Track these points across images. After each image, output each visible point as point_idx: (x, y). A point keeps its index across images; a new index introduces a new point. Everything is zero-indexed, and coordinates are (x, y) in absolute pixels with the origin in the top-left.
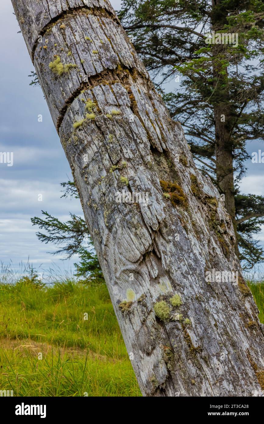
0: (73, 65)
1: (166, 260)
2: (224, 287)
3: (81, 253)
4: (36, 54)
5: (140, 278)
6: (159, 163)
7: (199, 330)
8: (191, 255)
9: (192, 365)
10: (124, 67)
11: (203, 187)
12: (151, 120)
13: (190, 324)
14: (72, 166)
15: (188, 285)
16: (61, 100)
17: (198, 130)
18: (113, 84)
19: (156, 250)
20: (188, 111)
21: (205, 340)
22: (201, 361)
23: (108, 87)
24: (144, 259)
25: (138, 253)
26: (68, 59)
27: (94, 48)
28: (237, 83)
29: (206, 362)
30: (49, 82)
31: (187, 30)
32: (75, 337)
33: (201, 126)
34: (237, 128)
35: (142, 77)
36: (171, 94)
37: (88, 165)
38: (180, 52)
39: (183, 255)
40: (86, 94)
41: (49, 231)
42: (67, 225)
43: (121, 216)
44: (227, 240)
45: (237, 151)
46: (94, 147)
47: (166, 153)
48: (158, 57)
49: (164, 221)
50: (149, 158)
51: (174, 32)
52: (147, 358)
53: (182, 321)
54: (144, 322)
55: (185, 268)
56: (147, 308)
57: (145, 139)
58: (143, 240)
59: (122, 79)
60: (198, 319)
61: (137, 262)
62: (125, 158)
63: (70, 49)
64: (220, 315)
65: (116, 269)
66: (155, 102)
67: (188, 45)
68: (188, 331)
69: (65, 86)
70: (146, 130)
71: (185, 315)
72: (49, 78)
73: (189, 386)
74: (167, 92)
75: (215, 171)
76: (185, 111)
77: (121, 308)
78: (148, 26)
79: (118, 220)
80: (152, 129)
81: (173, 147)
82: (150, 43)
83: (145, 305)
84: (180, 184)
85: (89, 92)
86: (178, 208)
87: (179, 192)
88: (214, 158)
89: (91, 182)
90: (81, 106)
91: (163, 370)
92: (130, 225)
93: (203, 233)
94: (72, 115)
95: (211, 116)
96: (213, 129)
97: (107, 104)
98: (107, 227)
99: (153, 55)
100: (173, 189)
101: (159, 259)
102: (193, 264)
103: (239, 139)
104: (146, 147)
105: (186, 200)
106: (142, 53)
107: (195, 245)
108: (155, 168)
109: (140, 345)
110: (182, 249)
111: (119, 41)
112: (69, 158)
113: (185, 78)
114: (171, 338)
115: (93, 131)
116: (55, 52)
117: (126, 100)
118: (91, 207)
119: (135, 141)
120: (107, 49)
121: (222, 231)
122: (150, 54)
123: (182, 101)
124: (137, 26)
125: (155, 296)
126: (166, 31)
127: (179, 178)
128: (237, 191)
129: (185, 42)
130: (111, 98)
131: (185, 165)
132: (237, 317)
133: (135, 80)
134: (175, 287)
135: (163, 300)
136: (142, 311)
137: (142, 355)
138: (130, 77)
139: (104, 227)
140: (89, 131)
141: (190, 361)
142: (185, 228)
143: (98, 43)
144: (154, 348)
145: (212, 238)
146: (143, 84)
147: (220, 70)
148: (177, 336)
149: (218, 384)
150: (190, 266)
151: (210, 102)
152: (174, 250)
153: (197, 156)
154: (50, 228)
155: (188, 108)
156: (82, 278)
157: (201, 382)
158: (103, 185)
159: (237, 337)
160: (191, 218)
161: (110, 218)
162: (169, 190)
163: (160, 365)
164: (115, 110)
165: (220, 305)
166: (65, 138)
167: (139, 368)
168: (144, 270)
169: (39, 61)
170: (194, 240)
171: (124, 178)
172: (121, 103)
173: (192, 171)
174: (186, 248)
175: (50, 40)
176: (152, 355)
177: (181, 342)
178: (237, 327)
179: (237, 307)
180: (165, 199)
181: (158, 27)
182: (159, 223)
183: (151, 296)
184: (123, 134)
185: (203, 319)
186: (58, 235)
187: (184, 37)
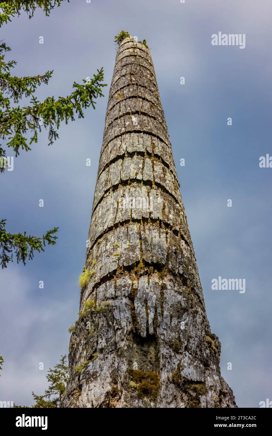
87: (152, 379)
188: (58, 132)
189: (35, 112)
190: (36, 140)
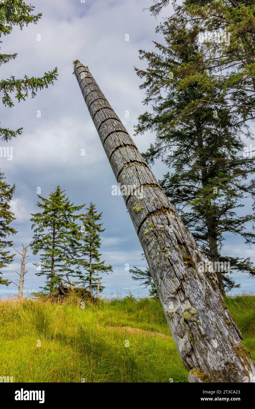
0: (143, 208)
1: (187, 292)
2: (214, 305)
3: (151, 285)
4: (128, 204)
5: (176, 301)
6: (181, 248)
7: (204, 326)
8: (198, 290)
9: (202, 343)
10: (164, 208)
11: (201, 259)
12: (177, 230)
13: (200, 323)
14: (144, 251)
15: (198, 304)
16: (139, 222)
17: (200, 228)
18: (160, 215)
19: (182, 288)
20: (195, 220)
21: (208, 331)
22: (206, 341)
23: (158, 216)
24: (177, 292)
25: (174, 289)
26: (141, 206)
27: (152, 201)
28: (215, 208)
29: (209, 342)
30: (133, 215)
31: (192, 186)
32: (150, 326)
33: (201, 227)
34: (217, 227)
35: (172, 212)
36: (187, 213)
37: (151, 250)
38: (190, 196)
39: (195, 290)
40: (149, 220)
41: (137, 275)
42: (145, 272)
43: (166, 272)
44: (214, 282)
45: (218, 237)
46: (153, 242)
47: (184, 244)
48: (180, 198)
49: (185, 274)
50: (177, 246)
51: (186, 188)
52: (181, 340)
53: (196, 321)
54: (179, 322)
55: (196, 296)
56: (180, 315)
57: (175, 238)
58: (176, 283)
59: (164, 212)
60: (204, 321)
61: (174, 293)
62: (167, 247)
63: (142, 202)
64: (213, 318)
65: (165, 297)
66: (178, 222)
67: (193, 193)
68: (199, 326)
69: (140, 217)
70: (175, 234)
71: (198, 319)
72: (133, 214)
73: (201, 354)
74: (185, 212)
75: (209, 246)
76: (194, 220)
77: (168, 315)
78: (175, 186)
79: (165, 274)
80: (178, 234)
81: (187, 241)
82: (177, 193)
83: (179, 314)
84: (191, 257)
85: (150, 219)
86: (191, 268)
87: (191, 261)
88: (208, 240)
89: (153, 258)
90: (147, 225)
91: (189, 345)
92: (170, 277)
93: (203, 279)
94: (143, 229)
95: (205, 222)
96: (206, 228)
97: (158, 223)
98: (160, 277)
99: (178, 197)
100: (188, 260)
101: (184, 292)
102: (199, 294)
103: (219, 231)
104: (175, 241)
105: (195, 264)
106: (173, 197)
107: (200, 285)
108: (180, 251)
109: (178, 333)
110: (194, 287)
111: (162, 197)
112: (143, 247)
113: (193, 206)
114: (192, 330)
115: (152, 235)
116: (136, 203)
117: (166, 222)
118: (153, 268)
119: (171, 239)
120: (157, 201)
121: (212, 278)
122: (177, 197)
123: (192, 216)
124: (171, 186)
125: (183, 309)
126: (183, 187)
127: (191, 255)
128: (219, 255)
129: (192, 191)
130: (159, 221)
131: (193, 248)
132: (222, 319)
133: (169, 213)
134: (192, 305)
135: (187, 311)
136: (178, 317)
137: (179, 338)
138: (167, 211)
139: (159, 278)
140: (151, 235)
141: (201, 341)
142: (195, 277)
143: (153, 198)
144: (184, 335)
145: (207, 282)
146: (173, 214)
147: (207, 203)
148: (194, 329)
149: (215, 353)
150: (198, 295)
151: (204, 216)
152: (190, 288)
153: (200, 240)
154: (137, 274)
155: (195, 219)
156: (152, 296)
157: (207, 352)
158: (158, 259)
159: (222, 329)
160: (197, 273)
161: (161, 273)
162: (187, 260)
163: (187, 343)
164: (161, 226)
165: (213, 314)
166: (141, 238)
167: (178, 345)
168: (177, 297)
169: (129, 207)
170: (199, 283)
171: (167, 256)
172: (164, 223)
173: (196, 251)
174: (196, 287)
175: (133, 198)
176: (184, 338)
177: (196, 332)
178: (222, 324)
179: (221, 314)
180: (185, 264)
181: (180, 186)
182: (183, 276)
183: (182, 310)
184: (165, 236)
185: (206, 320)
186: (141, 277)
187: (191, 189)
188: (36, 93)
189: (26, 82)
190: (27, 96)
